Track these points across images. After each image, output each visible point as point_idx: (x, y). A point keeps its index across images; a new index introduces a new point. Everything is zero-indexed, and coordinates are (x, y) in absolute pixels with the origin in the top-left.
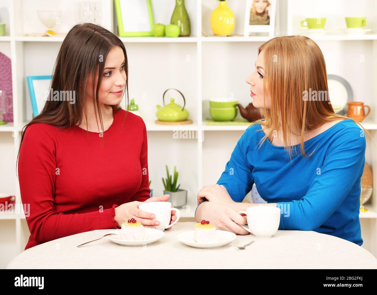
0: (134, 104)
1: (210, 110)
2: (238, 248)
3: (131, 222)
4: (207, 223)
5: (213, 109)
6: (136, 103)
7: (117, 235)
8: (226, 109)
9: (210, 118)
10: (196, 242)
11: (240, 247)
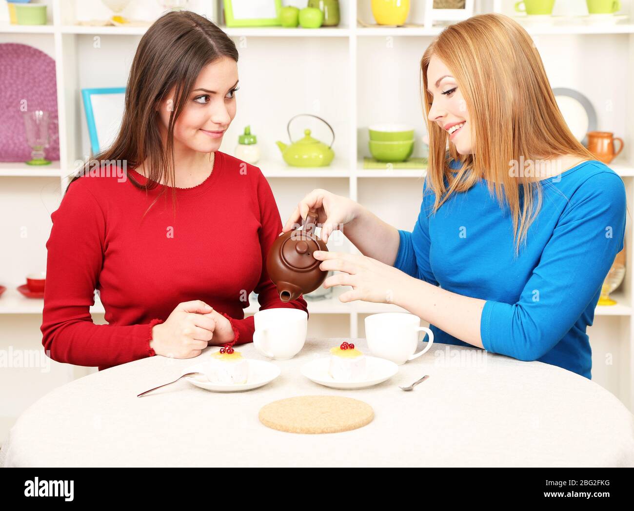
0: (249, 134)
1: (370, 144)
2: (401, 389)
3: (224, 352)
4: (350, 347)
5: (373, 142)
6: (252, 133)
7: (203, 374)
8: (395, 143)
9: (370, 155)
10: (333, 377)
11: (405, 387)
